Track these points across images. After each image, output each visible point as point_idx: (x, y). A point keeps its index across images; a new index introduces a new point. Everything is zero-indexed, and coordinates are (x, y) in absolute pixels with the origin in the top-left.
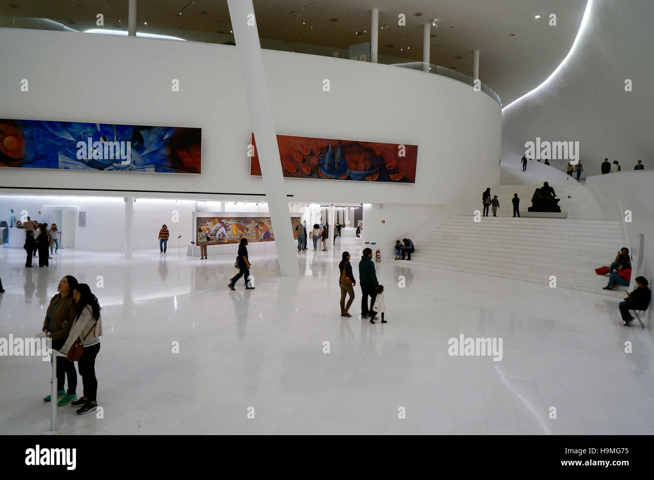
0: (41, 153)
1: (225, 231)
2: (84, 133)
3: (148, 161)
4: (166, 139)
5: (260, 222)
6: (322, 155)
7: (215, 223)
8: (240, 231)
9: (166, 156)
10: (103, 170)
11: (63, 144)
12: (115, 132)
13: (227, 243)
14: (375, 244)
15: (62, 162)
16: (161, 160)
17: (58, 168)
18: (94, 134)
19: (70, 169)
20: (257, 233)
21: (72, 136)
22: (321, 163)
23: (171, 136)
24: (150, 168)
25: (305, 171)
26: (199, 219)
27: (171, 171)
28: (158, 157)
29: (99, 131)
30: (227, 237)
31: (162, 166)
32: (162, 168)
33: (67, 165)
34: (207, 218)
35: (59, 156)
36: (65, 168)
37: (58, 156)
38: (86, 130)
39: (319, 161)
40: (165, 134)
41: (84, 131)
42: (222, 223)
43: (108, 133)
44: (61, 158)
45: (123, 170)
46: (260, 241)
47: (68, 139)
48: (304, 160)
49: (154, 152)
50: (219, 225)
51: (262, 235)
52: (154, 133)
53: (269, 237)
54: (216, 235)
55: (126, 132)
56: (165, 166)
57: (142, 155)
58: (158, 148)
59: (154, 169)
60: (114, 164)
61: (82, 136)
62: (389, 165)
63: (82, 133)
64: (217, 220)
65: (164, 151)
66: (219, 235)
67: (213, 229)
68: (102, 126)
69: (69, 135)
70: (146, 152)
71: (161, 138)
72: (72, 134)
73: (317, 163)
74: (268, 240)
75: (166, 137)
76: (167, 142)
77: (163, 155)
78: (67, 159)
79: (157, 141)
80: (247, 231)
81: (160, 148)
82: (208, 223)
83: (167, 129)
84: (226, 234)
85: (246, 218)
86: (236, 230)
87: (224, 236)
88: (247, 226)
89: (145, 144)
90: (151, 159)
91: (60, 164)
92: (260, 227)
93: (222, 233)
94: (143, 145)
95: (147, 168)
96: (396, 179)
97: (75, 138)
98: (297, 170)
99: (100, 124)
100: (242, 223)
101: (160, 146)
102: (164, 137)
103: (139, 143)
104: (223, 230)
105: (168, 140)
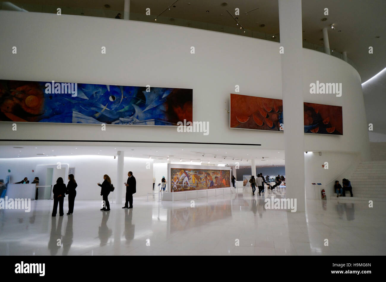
0: (58, 110)
1: (188, 180)
2: (96, 93)
3: (149, 115)
4: (164, 98)
5: (208, 173)
6: (280, 112)
7: (182, 174)
8: (197, 180)
9: (163, 111)
10: (111, 124)
11: (77, 102)
12: (122, 92)
13: (190, 190)
14: (320, 184)
15: (76, 117)
16: (160, 115)
17: (71, 122)
18: (104, 94)
19: (82, 123)
20: (206, 182)
21: (86, 95)
22: (280, 118)
23: (168, 96)
24: (151, 122)
25: (269, 124)
26: (172, 169)
27: (168, 124)
28: (158, 112)
29: (109, 91)
30: (189, 185)
31: (161, 120)
32: (160, 122)
33: (80, 120)
34: (177, 169)
35: (74, 112)
36: (78, 122)
37: (72, 112)
38: (98, 91)
39: (278, 117)
40: (163, 93)
41: (96, 91)
42: (186, 173)
43: (117, 93)
44: (75, 114)
45: (128, 123)
46: (209, 188)
47: (82, 97)
48: (268, 116)
49: (154, 109)
50: (184, 175)
51: (209, 183)
52: (155, 93)
53: (213, 185)
54: (182, 183)
55: (131, 92)
56: (163, 120)
57: (144, 111)
58: (158, 105)
59: (154, 122)
60: (120, 119)
61: (95, 95)
62: (325, 121)
63: (94, 92)
64: (183, 171)
65: (163, 108)
66: (185, 183)
67: (181, 178)
68: (111, 87)
69: (83, 94)
70: (147, 109)
71: (160, 97)
72: (85, 93)
73: (277, 119)
74: (213, 188)
75: (164, 96)
76: (165, 100)
77: (161, 111)
78: (80, 115)
79: (157, 99)
80: (201, 180)
81: (159, 105)
82: (178, 173)
83: (165, 90)
84: (189, 183)
85: (200, 170)
86: (194, 179)
87: (187, 184)
88: (201, 176)
89: (147, 102)
90: (152, 114)
91: (74, 119)
92: (208, 177)
93: (186, 182)
94: (145, 103)
95: (149, 122)
96: (330, 132)
97: (87, 97)
98: (264, 124)
99: (110, 86)
100: (197, 174)
101: (159, 104)
102: (162, 96)
103: (142, 101)
104: (186, 179)
105: (165, 99)
